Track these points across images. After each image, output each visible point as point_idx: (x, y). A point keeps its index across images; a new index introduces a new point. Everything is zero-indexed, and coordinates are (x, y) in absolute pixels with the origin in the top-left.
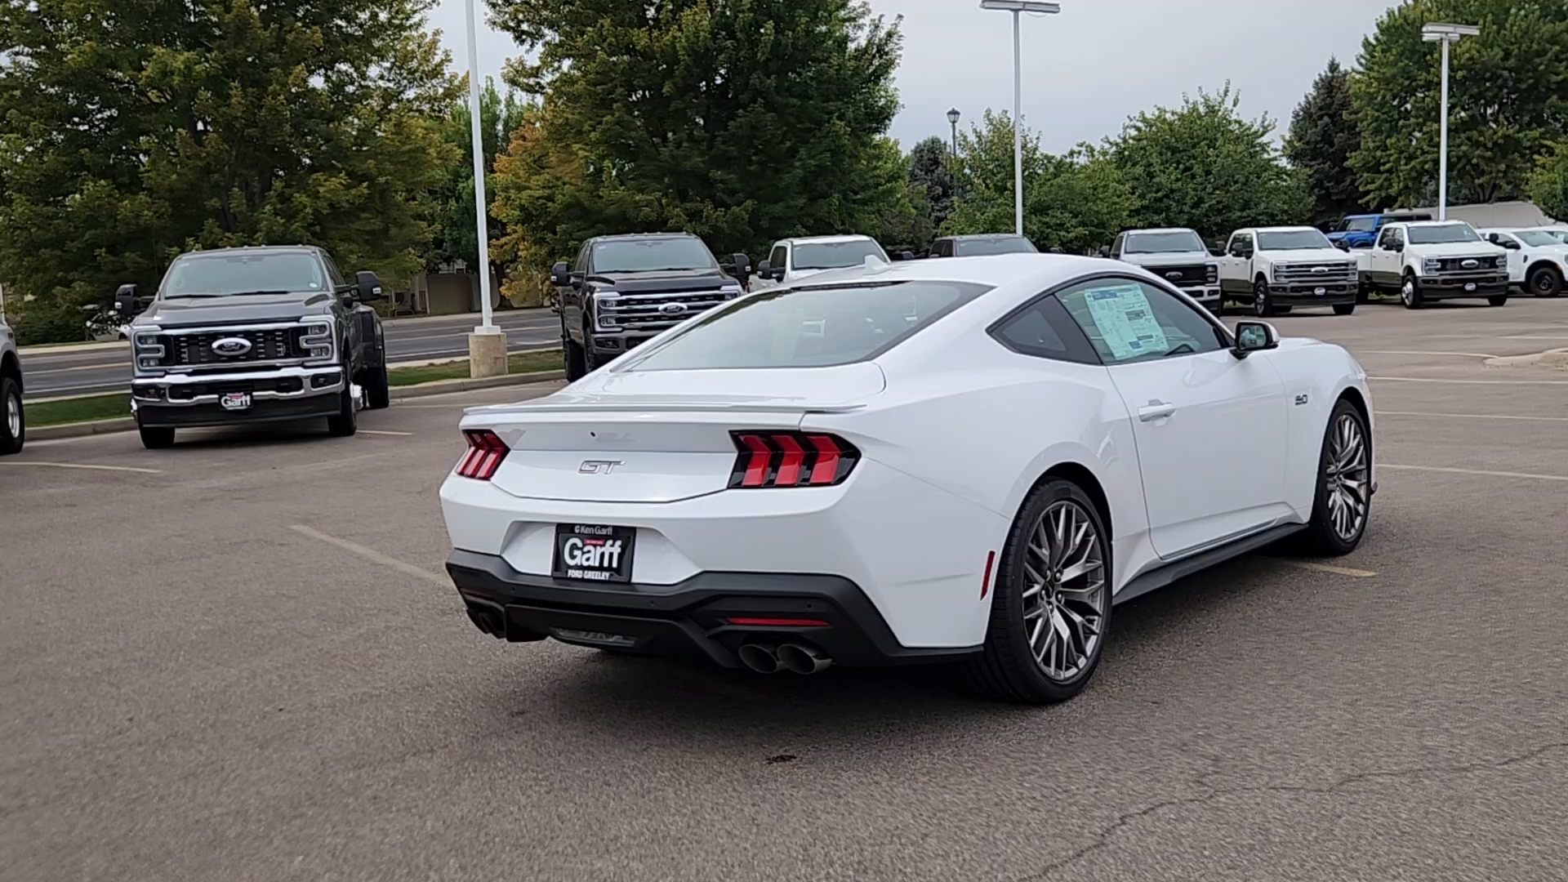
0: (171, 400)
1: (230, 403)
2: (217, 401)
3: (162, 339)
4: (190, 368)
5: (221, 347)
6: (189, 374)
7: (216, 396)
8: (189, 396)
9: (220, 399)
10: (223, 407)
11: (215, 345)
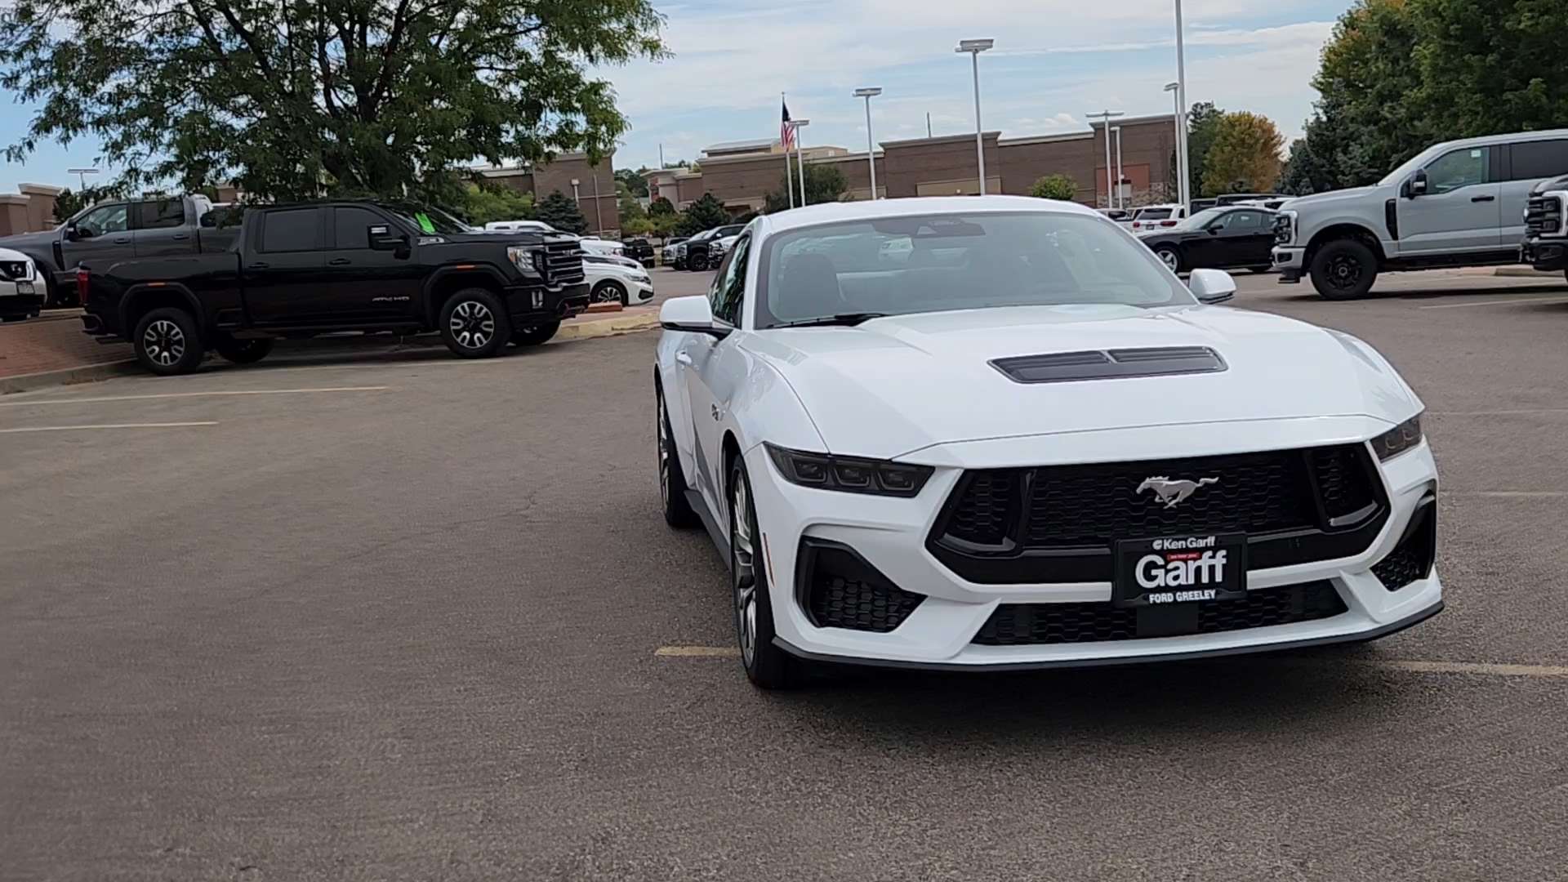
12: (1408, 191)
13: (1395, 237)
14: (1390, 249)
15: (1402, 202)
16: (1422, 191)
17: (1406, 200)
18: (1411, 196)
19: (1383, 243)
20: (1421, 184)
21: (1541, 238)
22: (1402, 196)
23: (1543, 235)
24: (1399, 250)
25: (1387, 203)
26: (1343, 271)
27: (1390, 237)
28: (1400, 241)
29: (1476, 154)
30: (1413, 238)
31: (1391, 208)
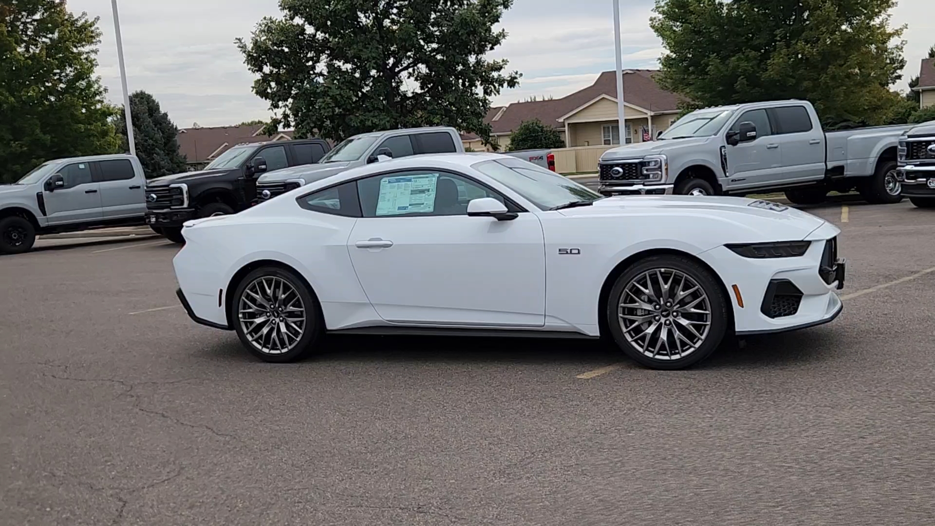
0: (906, 180)
1: (932, 185)
2: (925, 183)
3: (908, 143)
4: (918, 162)
5: (931, 150)
6: (916, 165)
7: (925, 179)
8: (915, 178)
9: (927, 181)
10: (928, 186)
11: (930, 147)
12: (50, 186)
13: (44, 214)
14: (42, 221)
15: (46, 193)
16: (61, 187)
17: (48, 192)
18: (51, 190)
19: (38, 218)
20: (60, 183)
21: (171, 209)
22: (45, 190)
23: (172, 207)
24: (48, 222)
25: (37, 194)
26: (15, 236)
27: (42, 214)
28: (48, 216)
29: (82, 166)
30: (55, 215)
31: (40, 197)
